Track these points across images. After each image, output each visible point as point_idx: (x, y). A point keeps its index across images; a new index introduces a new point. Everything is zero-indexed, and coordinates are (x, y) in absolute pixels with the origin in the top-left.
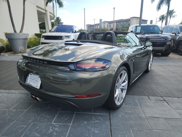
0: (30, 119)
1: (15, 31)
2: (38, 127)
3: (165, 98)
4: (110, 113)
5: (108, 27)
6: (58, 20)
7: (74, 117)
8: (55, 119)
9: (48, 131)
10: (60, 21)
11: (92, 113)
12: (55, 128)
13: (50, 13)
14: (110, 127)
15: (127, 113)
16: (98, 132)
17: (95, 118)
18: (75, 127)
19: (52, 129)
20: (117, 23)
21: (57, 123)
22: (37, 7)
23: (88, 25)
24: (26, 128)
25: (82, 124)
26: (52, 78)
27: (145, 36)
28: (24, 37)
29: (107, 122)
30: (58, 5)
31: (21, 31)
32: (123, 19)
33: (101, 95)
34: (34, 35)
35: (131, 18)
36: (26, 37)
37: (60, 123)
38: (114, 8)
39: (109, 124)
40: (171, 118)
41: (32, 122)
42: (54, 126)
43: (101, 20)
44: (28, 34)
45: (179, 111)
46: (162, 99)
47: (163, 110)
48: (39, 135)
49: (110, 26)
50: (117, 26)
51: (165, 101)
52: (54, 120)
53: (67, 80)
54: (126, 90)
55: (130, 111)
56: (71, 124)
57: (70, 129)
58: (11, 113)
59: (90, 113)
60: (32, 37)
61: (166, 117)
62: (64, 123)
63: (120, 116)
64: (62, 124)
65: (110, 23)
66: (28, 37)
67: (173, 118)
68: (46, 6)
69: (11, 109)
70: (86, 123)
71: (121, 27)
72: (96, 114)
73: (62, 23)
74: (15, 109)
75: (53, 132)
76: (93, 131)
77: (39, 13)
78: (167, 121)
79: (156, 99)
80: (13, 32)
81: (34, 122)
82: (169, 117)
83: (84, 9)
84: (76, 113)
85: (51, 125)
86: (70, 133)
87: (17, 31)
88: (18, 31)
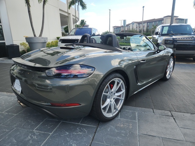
0: (15, 124)
1: (35, 36)
2: (19, 133)
3: (173, 113)
4: (99, 125)
5: (137, 28)
6: (83, 22)
7: (58, 126)
8: (38, 126)
9: (25, 138)
10: (85, 23)
11: (79, 124)
12: (34, 136)
13: (73, 15)
14: (90, 142)
15: (119, 126)
16: (75, 145)
17: (80, 129)
18: (54, 137)
19: (30, 136)
20: (147, 23)
21: (38, 131)
22: (60, 10)
23: (115, 27)
24: (8, 132)
25: (62, 134)
26: (37, 85)
27: (172, 37)
28: (43, 41)
29: (90, 135)
30: (80, 7)
31: (40, 35)
32: (155, 19)
33: (81, 105)
34: (56, 38)
35: (164, 17)
36: (45, 41)
37: (41, 131)
38: (143, 7)
39: (92, 138)
40: (171, 138)
41: (15, 127)
42: (34, 134)
43: (125, 21)
44: (47, 38)
45: (186, 131)
46: (170, 114)
47: (165, 128)
48: (15, 141)
49: (140, 27)
50: (148, 26)
51: (172, 116)
52: (37, 128)
53: (49, 87)
54: (123, 101)
55: (123, 124)
56: (51, 134)
57: (48, 139)
58: (2, 116)
59: (76, 123)
60: (53, 41)
61: (165, 137)
62: (45, 131)
63: (109, 130)
64: (42, 132)
65: (139, 23)
66: (46, 40)
67: (174, 138)
68: (68, 9)
69: (3, 113)
70: (68, 133)
71: (153, 27)
72: (82, 125)
73: (87, 26)
74: (7, 113)
75: (30, 140)
76: (71, 143)
77: (62, 17)
78: (163, 141)
79: (161, 113)
80: (33, 36)
81: (17, 127)
82: (167, 137)
83: (110, 10)
84: (62, 122)
85: (32, 132)
86: (46, 143)
87: (36, 35)
88: (38, 35)
